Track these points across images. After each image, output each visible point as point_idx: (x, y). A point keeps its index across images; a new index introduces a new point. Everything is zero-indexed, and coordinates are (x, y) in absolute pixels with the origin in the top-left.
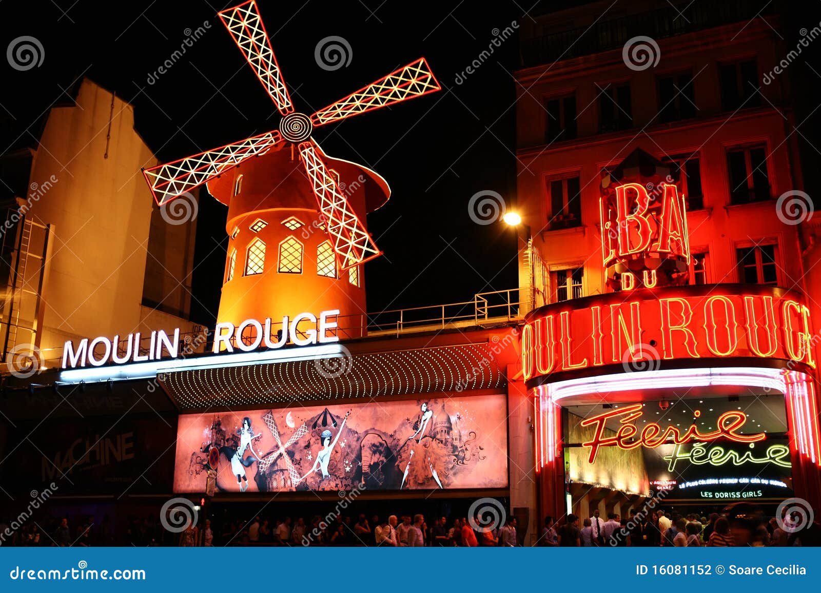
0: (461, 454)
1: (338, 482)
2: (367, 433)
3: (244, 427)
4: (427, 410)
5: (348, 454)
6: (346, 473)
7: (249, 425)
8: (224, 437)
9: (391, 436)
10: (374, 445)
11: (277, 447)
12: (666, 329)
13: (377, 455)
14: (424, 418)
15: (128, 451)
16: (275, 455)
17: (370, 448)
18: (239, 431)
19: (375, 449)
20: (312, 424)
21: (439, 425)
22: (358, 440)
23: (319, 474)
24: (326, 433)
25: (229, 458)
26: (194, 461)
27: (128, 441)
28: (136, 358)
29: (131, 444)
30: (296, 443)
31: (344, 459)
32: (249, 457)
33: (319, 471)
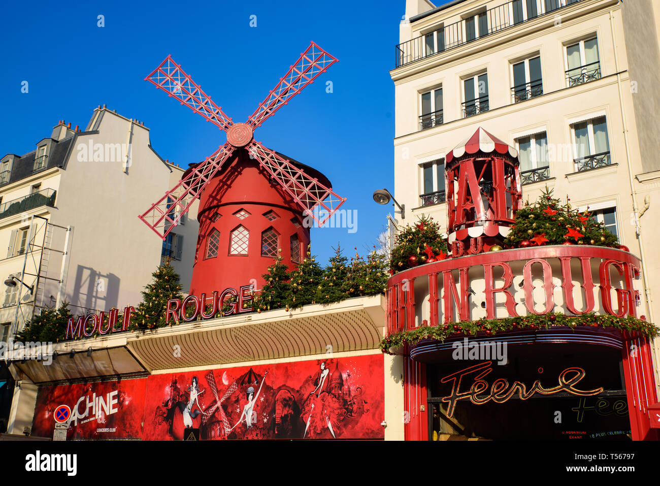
0: (350, 408)
1: (258, 432)
2: (280, 389)
3: (193, 385)
4: (325, 369)
5: (265, 408)
6: (265, 424)
7: (196, 383)
8: (179, 393)
9: (298, 391)
10: (285, 399)
11: (215, 402)
14: (322, 375)
15: (114, 406)
16: (214, 408)
17: (282, 402)
18: (190, 388)
19: (286, 403)
20: (241, 382)
21: (334, 382)
22: (273, 396)
23: (245, 424)
24: (251, 389)
25: (182, 411)
26: (158, 414)
27: (114, 398)
28: (114, 330)
29: (116, 401)
30: (228, 399)
31: (264, 411)
32: (195, 410)
33: (245, 422)
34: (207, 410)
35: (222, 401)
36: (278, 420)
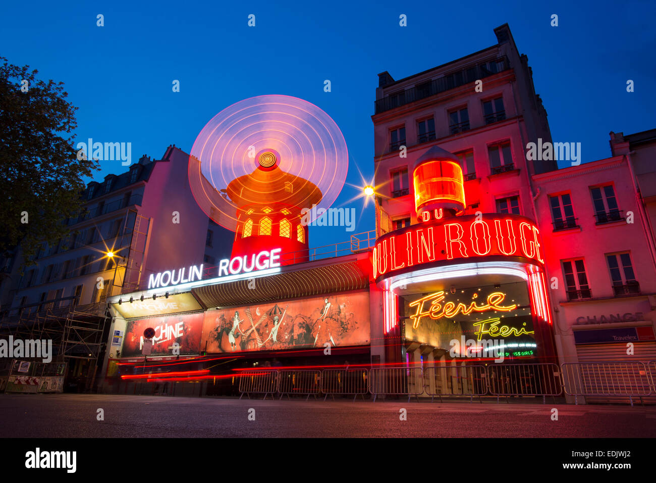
0: (346, 327)
1: (281, 345)
2: (297, 317)
3: (235, 317)
4: (328, 302)
5: (287, 329)
6: (286, 340)
7: (238, 315)
8: (226, 322)
9: (309, 318)
10: (300, 323)
11: (251, 327)
12: (449, 242)
13: (302, 329)
14: (326, 307)
15: (180, 332)
16: (250, 331)
17: (298, 325)
18: (233, 319)
20: (269, 313)
21: (334, 311)
22: (292, 321)
23: (272, 340)
24: (276, 317)
25: (228, 334)
26: (211, 336)
27: (180, 326)
28: (182, 282)
29: (182, 329)
30: (261, 324)
31: (285, 331)
32: (237, 333)
33: (272, 339)
34: (245, 332)
35: (256, 326)
36: (296, 337)
